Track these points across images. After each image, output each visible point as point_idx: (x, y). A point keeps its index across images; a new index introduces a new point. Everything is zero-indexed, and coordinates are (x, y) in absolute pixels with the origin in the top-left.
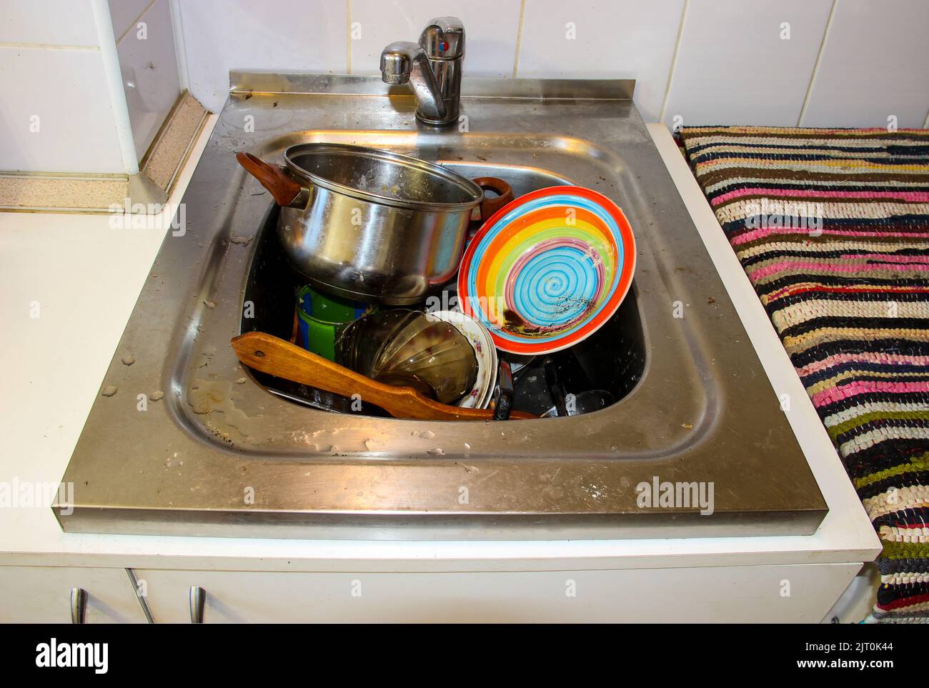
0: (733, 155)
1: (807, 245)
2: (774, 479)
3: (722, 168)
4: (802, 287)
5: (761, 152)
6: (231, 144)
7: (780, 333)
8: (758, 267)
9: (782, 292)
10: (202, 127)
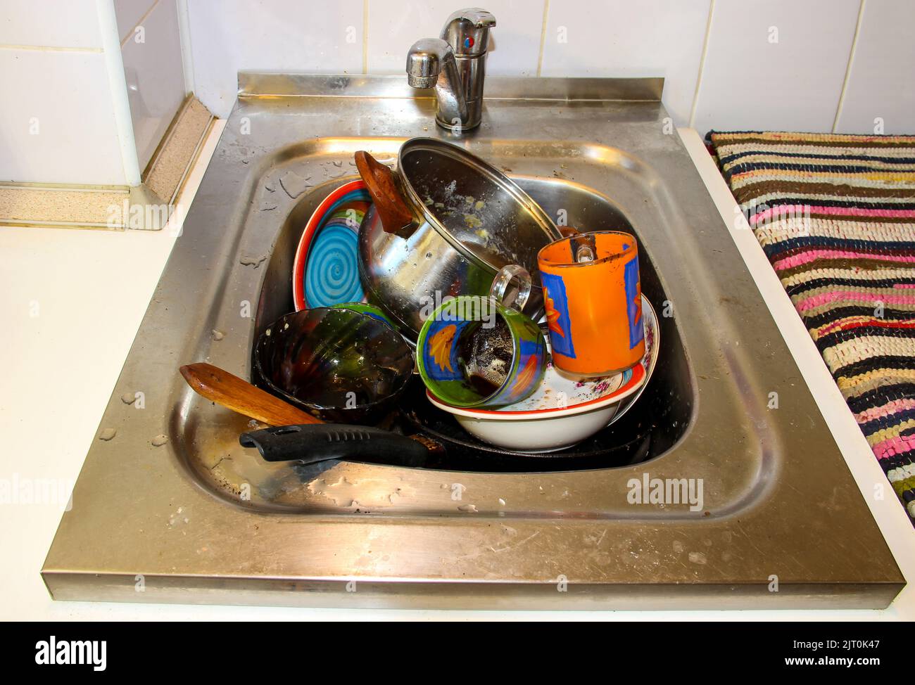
0: (770, 166)
1: (857, 272)
2: (842, 546)
3: (759, 181)
4: (855, 322)
5: (798, 163)
6: (240, 153)
7: (833, 372)
8: (805, 297)
9: (833, 327)
10: (208, 132)
